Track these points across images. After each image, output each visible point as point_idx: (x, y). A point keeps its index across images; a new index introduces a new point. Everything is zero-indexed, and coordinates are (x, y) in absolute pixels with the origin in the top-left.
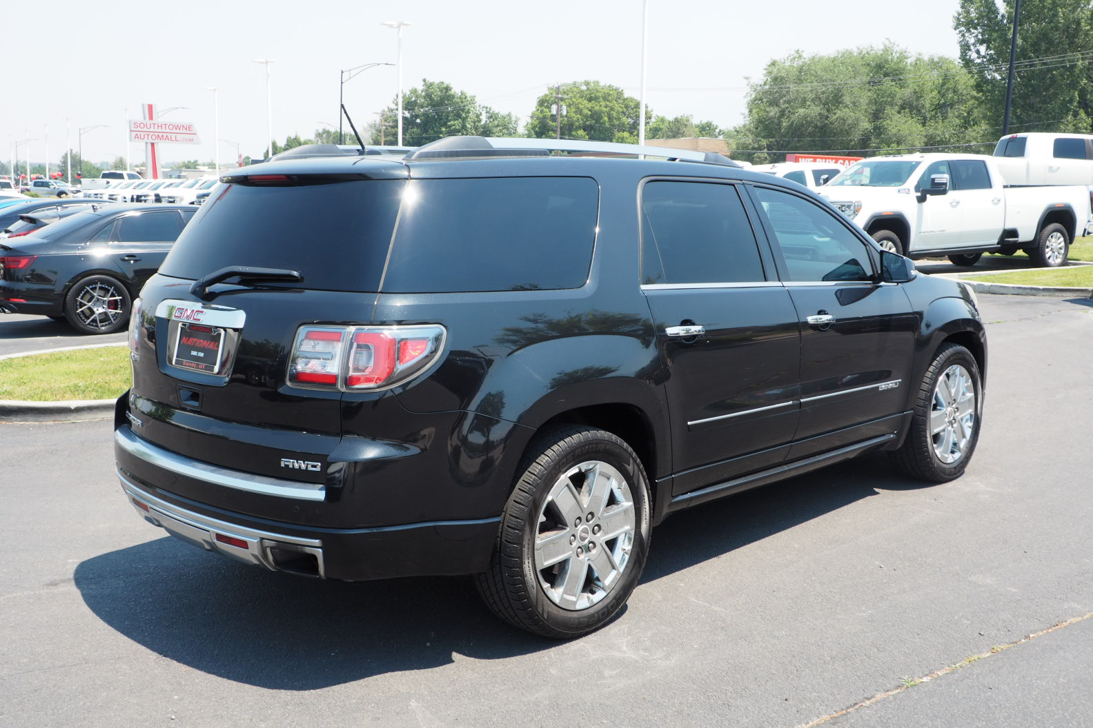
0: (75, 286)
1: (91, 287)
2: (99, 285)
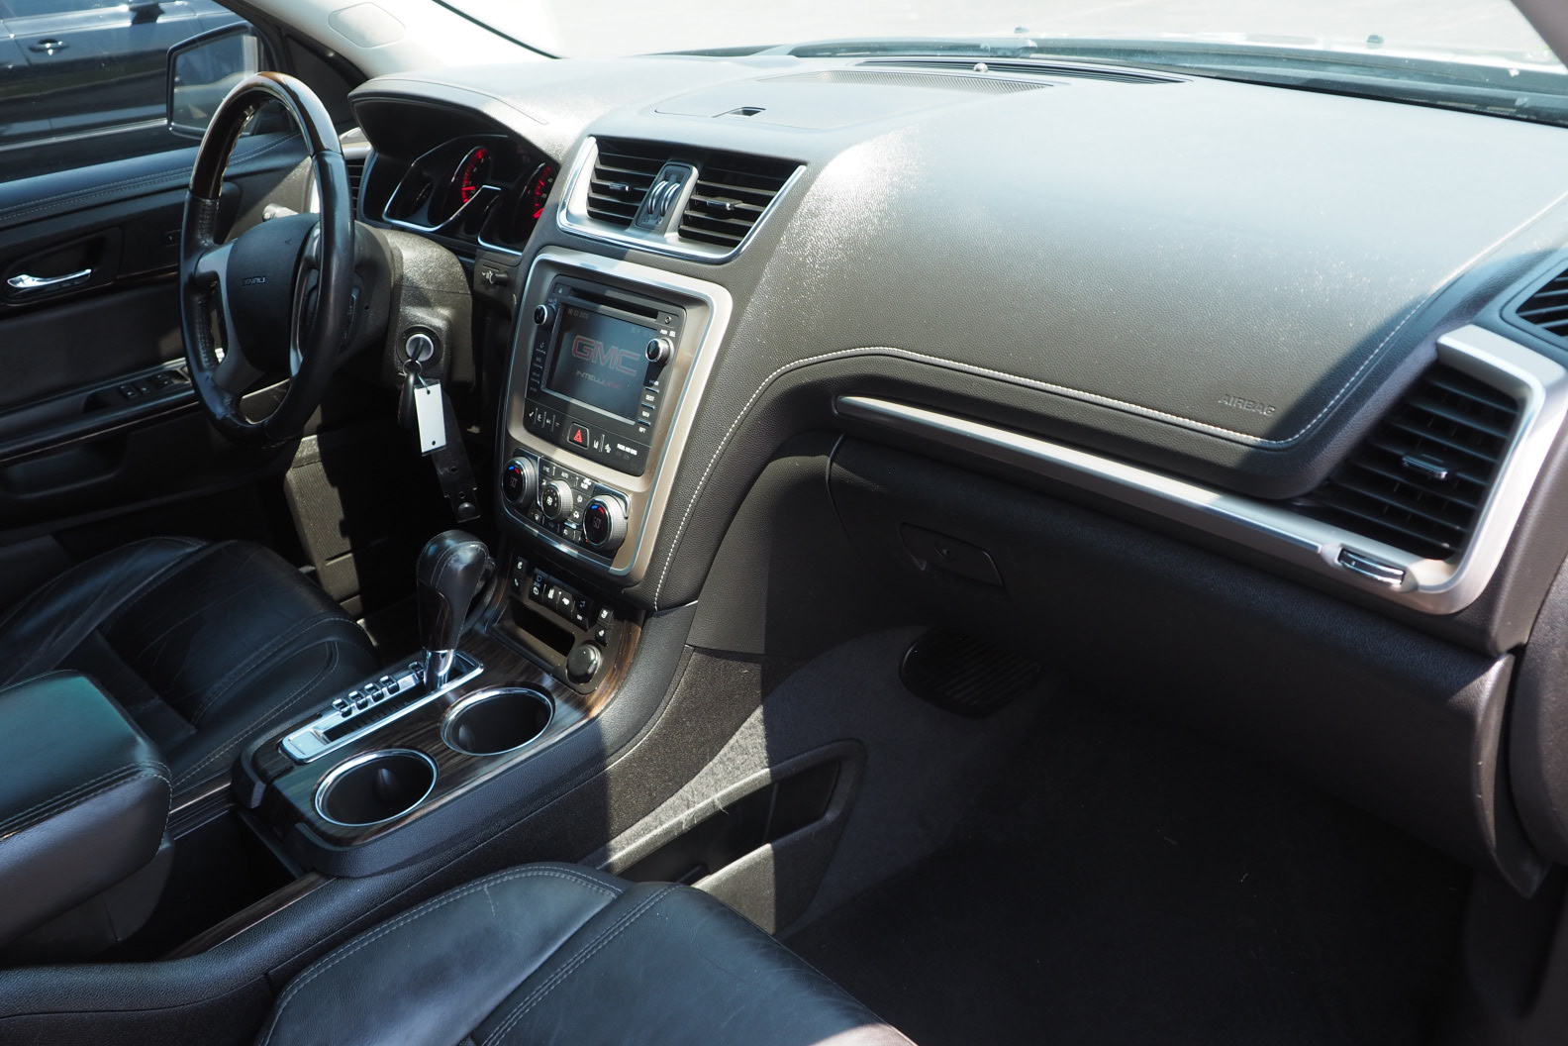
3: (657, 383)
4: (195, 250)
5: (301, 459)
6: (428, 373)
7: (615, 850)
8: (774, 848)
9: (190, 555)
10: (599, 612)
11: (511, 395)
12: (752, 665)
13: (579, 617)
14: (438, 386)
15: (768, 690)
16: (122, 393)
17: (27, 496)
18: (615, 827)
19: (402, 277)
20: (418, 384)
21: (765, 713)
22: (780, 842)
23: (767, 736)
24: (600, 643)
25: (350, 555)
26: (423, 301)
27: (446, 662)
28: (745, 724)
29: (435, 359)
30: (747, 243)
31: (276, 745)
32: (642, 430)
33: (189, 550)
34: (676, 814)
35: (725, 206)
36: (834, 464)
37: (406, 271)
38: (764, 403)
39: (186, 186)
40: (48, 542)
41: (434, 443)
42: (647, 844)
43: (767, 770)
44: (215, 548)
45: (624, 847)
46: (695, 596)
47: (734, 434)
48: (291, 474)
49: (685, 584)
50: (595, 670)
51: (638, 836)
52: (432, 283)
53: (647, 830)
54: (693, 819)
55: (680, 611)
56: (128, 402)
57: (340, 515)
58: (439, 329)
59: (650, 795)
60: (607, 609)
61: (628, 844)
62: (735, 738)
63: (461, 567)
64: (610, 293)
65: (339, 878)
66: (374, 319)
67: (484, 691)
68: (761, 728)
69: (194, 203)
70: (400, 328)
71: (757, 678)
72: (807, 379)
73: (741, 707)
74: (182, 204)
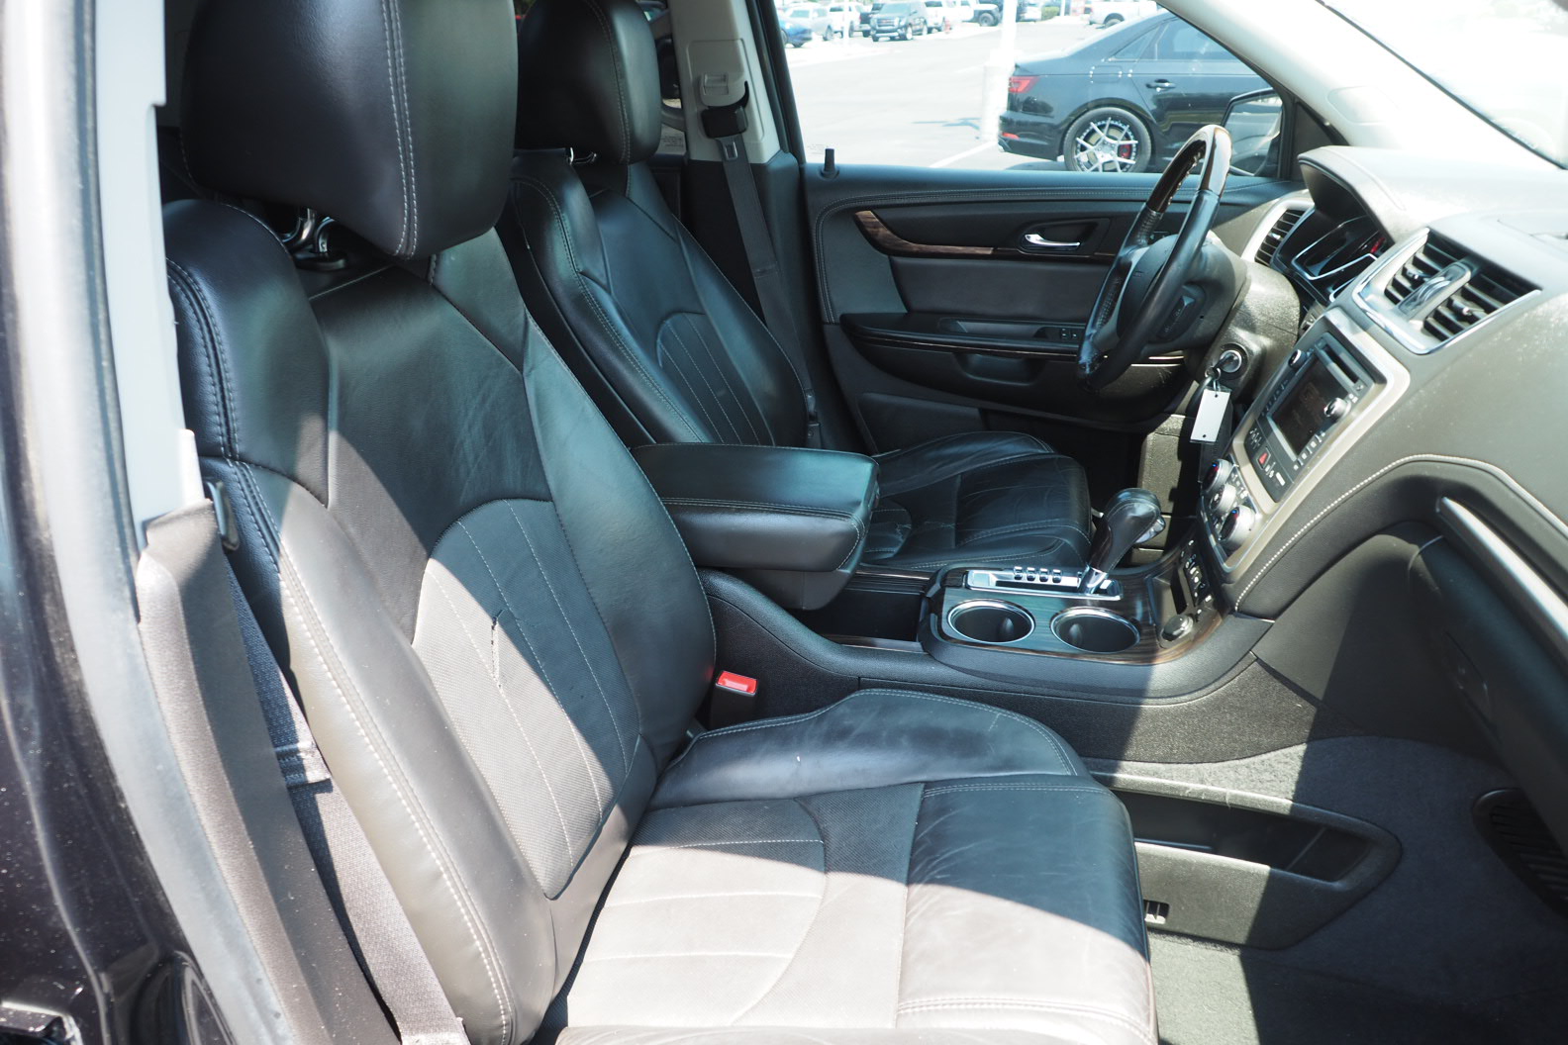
0: (1077, 122)
1: (1099, 123)
2: (1109, 121)
3: (1323, 435)
4: (1133, 243)
5: (1163, 430)
6: (1224, 381)
7: (1124, 770)
8: (1271, 873)
9: (1040, 454)
10: (1206, 596)
11: (1249, 415)
12: (1308, 705)
13: (1196, 595)
14: (1228, 395)
15: (1319, 734)
16: (1061, 332)
17: (971, 376)
18: (1130, 752)
19: (1241, 303)
20: (1210, 386)
21: (1307, 753)
22: (1276, 870)
23: (1301, 774)
24: (1195, 617)
25: (1169, 517)
26: (1251, 327)
27: (1096, 580)
28: (1283, 751)
29: (1238, 374)
30: (1455, 340)
31: (964, 573)
32: (1296, 467)
33: (1040, 451)
34: (1188, 779)
35: (1462, 309)
36: (1420, 557)
37: (1246, 300)
38: (1386, 480)
39: (1189, 202)
40: (974, 412)
41: (1204, 436)
42: (1153, 785)
43: (1291, 802)
44: (1057, 456)
45: (1133, 774)
46: (1274, 617)
47: (1351, 496)
48: (1151, 437)
49: (1267, 601)
50: (1180, 634)
51: (1147, 773)
52: (1264, 315)
53: (1156, 774)
54: (1201, 794)
55: (1255, 621)
56: (1060, 340)
57: (1174, 483)
58: (1251, 352)
59: (1171, 749)
60: (1212, 597)
61: (1138, 774)
62: (1269, 755)
63: (1130, 514)
64: (1345, 356)
65: (930, 655)
66: (1204, 327)
67: (1106, 611)
68: (1297, 765)
69: (1145, 212)
70: (1223, 341)
71: (1310, 718)
72: (1427, 473)
73: (1285, 733)
74: (1185, 214)
